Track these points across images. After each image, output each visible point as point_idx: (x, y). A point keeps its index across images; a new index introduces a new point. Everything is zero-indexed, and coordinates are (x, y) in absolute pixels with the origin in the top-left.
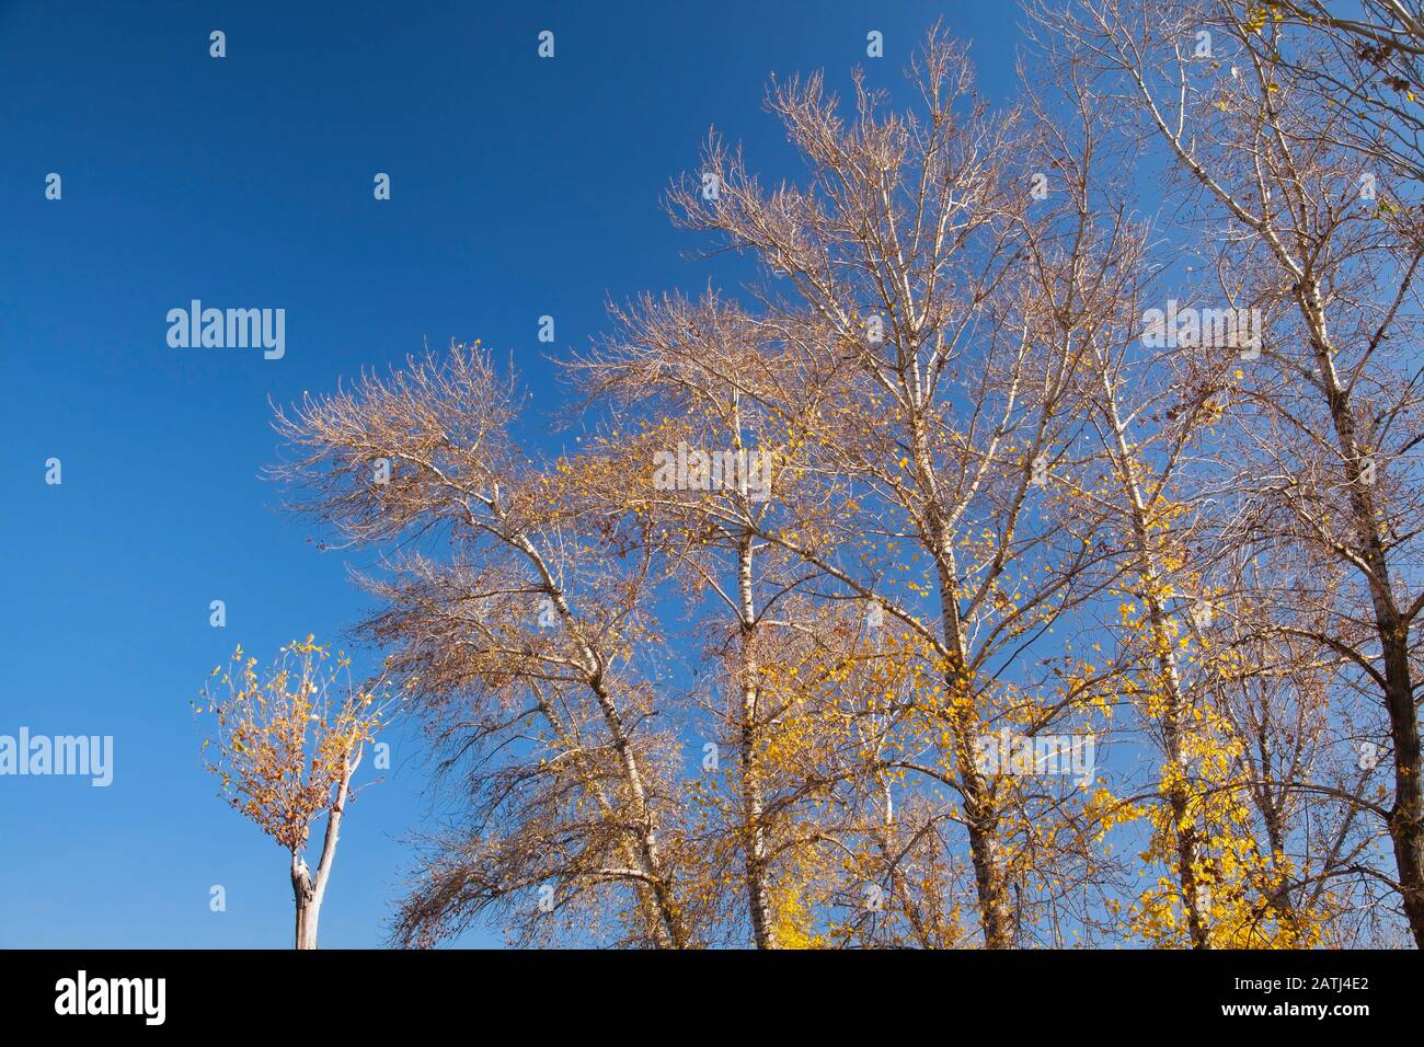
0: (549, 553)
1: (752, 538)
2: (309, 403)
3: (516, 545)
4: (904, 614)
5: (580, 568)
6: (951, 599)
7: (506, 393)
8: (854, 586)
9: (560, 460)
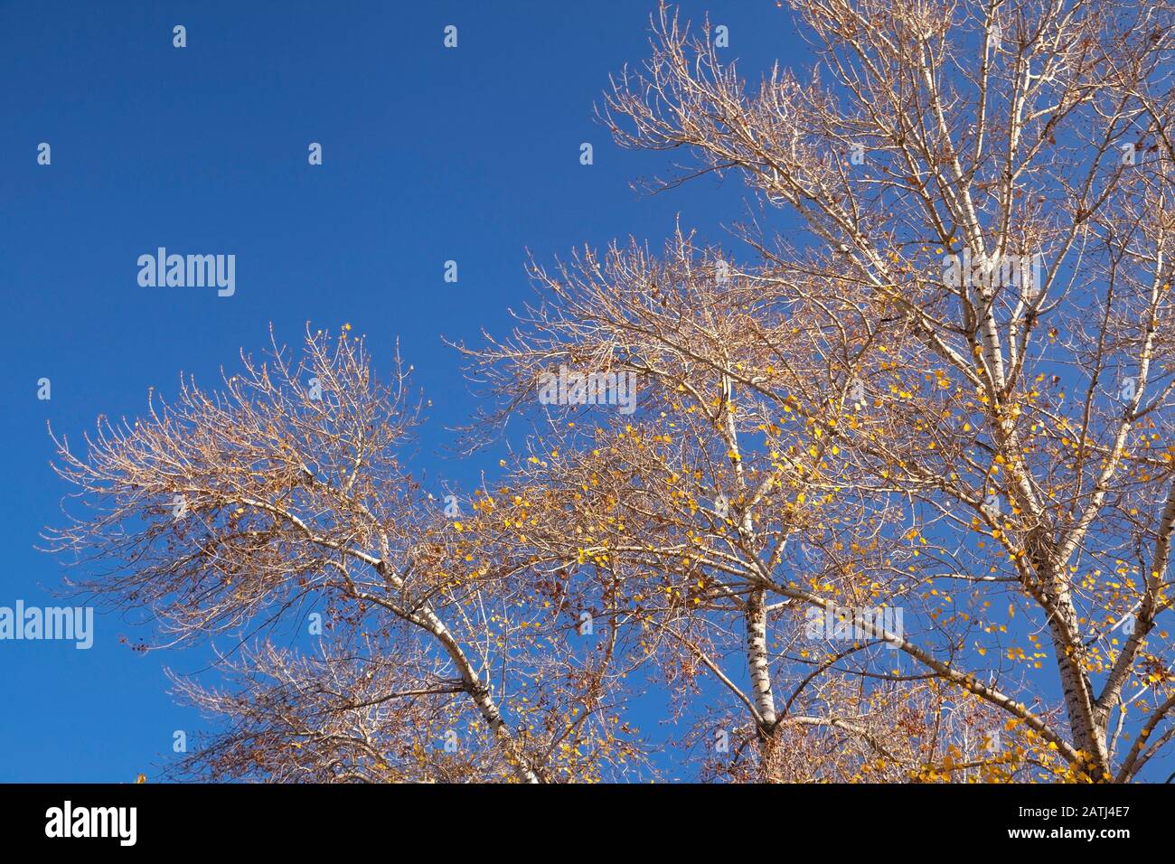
0: (466, 632)
1: (764, 595)
2: (105, 430)
3: (421, 625)
4: (1004, 698)
5: (513, 653)
6: (1077, 672)
7: (392, 403)
8: (923, 659)
9: (477, 491)
